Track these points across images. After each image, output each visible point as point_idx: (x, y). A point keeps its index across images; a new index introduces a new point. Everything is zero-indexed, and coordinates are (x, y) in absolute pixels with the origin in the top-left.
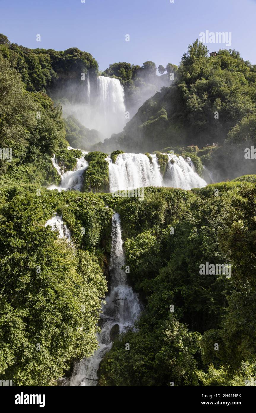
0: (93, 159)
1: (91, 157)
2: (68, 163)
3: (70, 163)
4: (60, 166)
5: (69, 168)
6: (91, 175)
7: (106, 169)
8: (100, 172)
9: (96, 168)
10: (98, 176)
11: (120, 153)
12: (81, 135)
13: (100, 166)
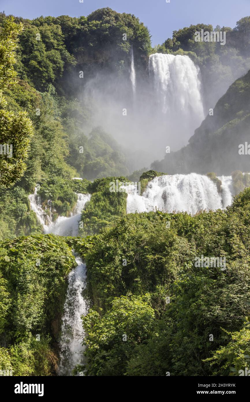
0: (100, 189)
1: (97, 185)
2: (59, 203)
3: (63, 201)
4: (44, 208)
5: (60, 211)
6: (89, 218)
7: (120, 204)
8: (110, 211)
9: (102, 203)
10: (105, 218)
11: (156, 175)
12: (115, 163)
13: (110, 199)
